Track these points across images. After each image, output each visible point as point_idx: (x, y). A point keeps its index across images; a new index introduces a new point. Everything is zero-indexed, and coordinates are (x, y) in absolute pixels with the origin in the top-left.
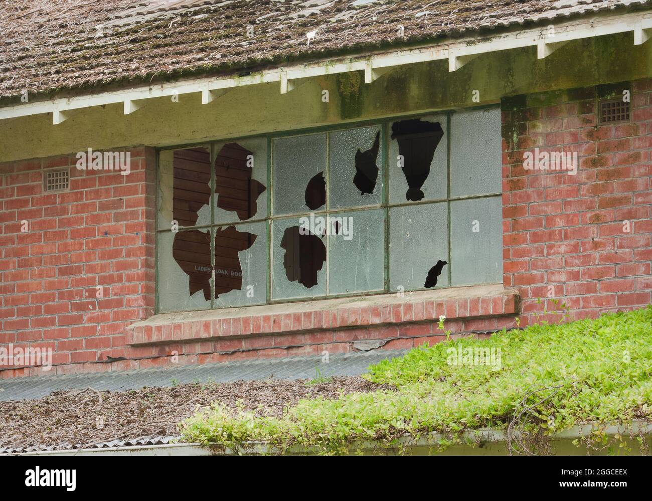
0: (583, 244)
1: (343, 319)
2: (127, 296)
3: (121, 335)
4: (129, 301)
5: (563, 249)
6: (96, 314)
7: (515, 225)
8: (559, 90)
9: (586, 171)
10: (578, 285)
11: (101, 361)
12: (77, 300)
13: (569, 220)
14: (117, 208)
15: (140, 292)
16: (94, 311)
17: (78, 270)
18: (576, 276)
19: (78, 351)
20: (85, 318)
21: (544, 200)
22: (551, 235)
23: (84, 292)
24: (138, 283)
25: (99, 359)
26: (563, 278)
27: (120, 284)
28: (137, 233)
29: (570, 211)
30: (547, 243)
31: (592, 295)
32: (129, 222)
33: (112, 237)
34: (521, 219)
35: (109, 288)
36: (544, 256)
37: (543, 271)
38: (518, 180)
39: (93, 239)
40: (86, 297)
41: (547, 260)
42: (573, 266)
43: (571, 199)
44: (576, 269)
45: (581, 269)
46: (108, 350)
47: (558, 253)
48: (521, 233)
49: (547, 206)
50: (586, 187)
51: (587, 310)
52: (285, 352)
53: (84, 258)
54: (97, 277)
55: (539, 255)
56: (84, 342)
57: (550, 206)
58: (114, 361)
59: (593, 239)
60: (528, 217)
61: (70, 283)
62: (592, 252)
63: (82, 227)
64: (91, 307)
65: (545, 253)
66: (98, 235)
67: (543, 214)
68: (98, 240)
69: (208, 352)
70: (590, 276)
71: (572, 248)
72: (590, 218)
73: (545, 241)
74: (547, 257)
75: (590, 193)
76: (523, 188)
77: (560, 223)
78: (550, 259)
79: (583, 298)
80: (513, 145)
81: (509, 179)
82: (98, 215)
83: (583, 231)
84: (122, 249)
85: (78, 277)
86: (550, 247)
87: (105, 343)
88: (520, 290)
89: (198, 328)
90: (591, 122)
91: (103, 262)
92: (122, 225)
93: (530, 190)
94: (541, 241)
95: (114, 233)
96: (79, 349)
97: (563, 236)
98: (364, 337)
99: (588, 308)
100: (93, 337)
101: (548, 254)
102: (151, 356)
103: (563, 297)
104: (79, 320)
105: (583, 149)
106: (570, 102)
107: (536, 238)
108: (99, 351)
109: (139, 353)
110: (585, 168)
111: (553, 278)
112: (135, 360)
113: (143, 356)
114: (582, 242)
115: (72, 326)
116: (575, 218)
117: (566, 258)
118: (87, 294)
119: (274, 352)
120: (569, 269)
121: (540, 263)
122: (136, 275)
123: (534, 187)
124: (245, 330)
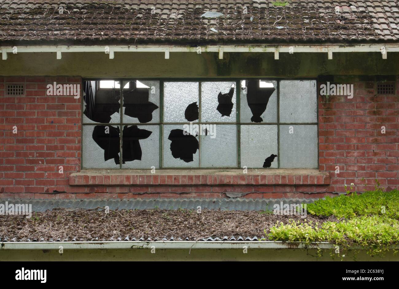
0: (368, 153)
1: (221, 180)
2: (67, 158)
3: (63, 179)
4: (69, 161)
5: (356, 154)
6: (44, 166)
7: (327, 140)
8: (354, 75)
9: (370, 117)
10: (365, 173)
11: (47, 192)
12: (31, 158)
13: (359, 140)
14: (61, 109)
15: (76, 156)
16: (43, 165)
17: (32, 141)
18: (363, 168)
19: (30, 186)
20: (36, 168)
21: (344, 129)
22: (349, 147)
23: (35, 154)
24: (75, 151)
25: (46, 192)
26: (356, 169)
27: (62, 151)
28: (75, 124)
29: (360, 136)
30: (346, 151)
31: (372, 178)
32: (69, 117)
33: (57, 125)
34: (331, 137)
35: (54, 153)
36: (344, 157)
37: (344, 165)
38: (329, 118)
39: (42, 124)
40: (37, 156)
41: (346, 159)
42: (361, 163)
43: (361, 130)
44: (364, 165)
45: (366, 165)
46: (53, 187)
47: (353, 156)
48: (330, 144)
49: (346, 132)
50: (370, 125)
51: (370, 186)
52: (178, 195)
53: (35, 135)
54: (45, 146)
55: (341, 156)
56: (35, 181)
57: (348, 132)
58: (57, 193)
59: (374, 151)
60: (335, 137)
61: (25, 148)
62: (373, 157)
63: (34, 117)
64: (40, 162)
65: (345, 156)
66: (46, 123)
67: (344, 136)
68: (46, 126)
69: (125, 192)
70: (372, 169)
71: (361, 154)
72: (372, 140)
73: (345, 150)
74: (346, 157)
75: (372, 128)
76: (332, 122)
77: (354, 141)
78: (348, 159)
79: (367, 180)
80: (326, 100)
81: (323, 116)
82: (45, 111)
83: (368, 147)
84: (64, 132)
85: (31, 145)
86: (348, 153)
87: (51, 183)
88: (330, 173)
89: (122, 179)
90: (372, 93)
91: (50, 138)
92: (64, 119)
93: (336, 123)
94: (343, 149)
95: (58, 123)
96: (31, 185)
97: (356, 148)
98: (231, 191)
99: (370, 185)
100: (42, 179)
101: (347, 156)
102: (84, 192)
103: (355, 178)
104: (32, 169)
105: (368, 106)
106: (360, 82)
107: (339, 147)
108: (46, 187)
109: (75, 190)
110: (369, 115)
111: (350, 168)
112: (73, 194)
113: (78, 192)
114: (367, 152)
115: (26, 172)
116: (363, 140)
117: (357, 159)
118: (38, 155)
119: (171, 195)
120: (360, 165)
121: (342, 160)
122: (74, 147)
123: (338, 122)
124: (155, 182)
